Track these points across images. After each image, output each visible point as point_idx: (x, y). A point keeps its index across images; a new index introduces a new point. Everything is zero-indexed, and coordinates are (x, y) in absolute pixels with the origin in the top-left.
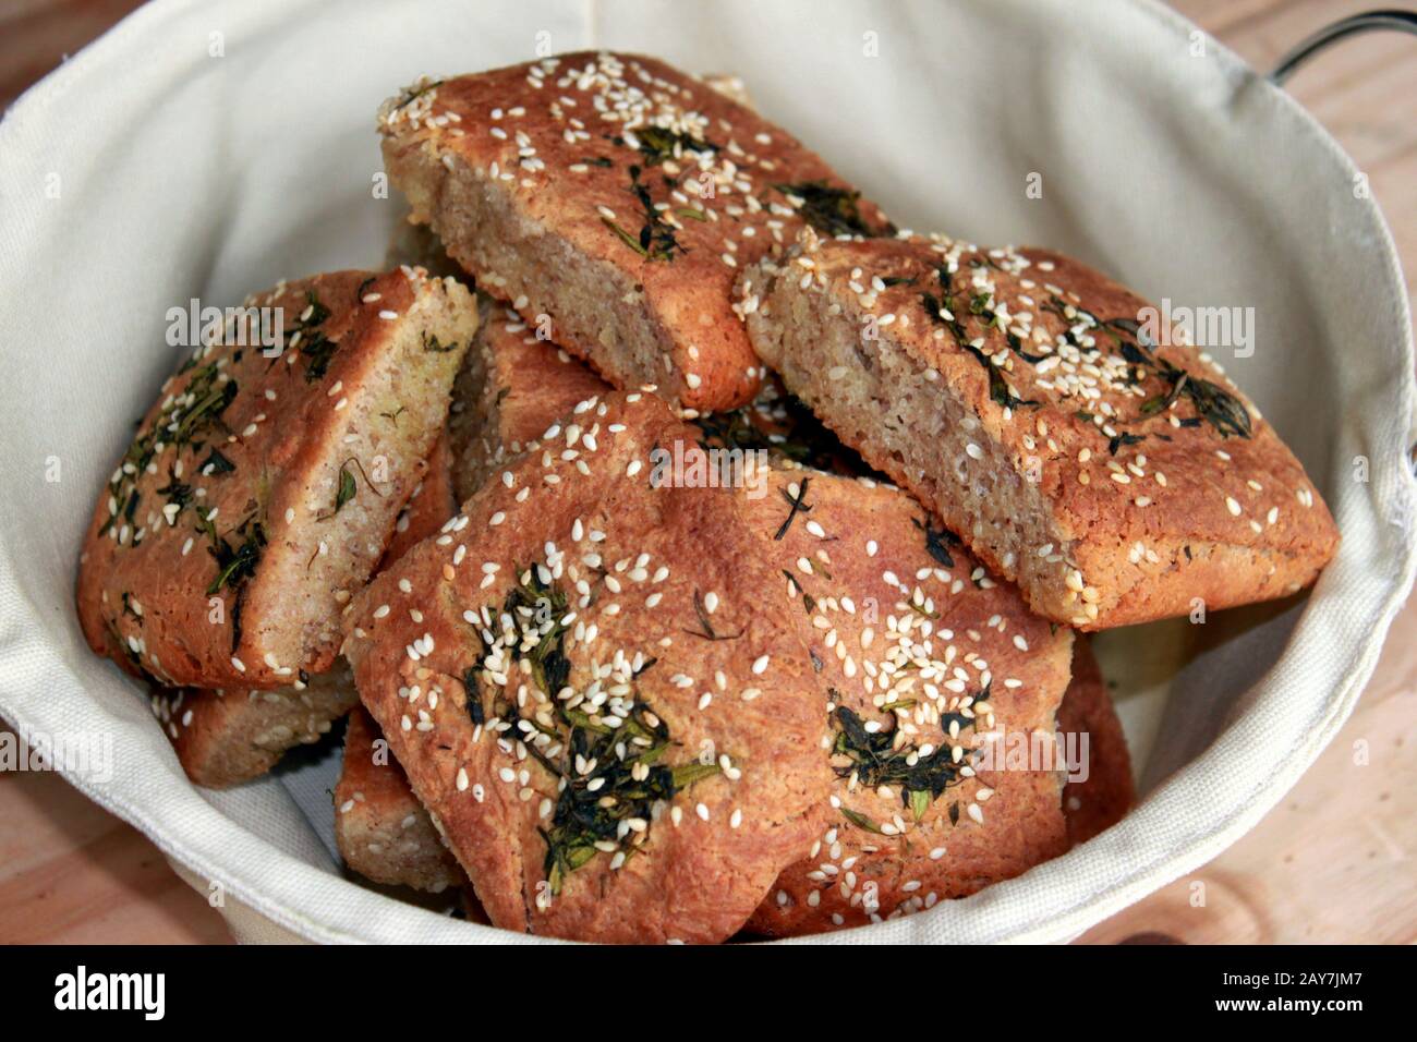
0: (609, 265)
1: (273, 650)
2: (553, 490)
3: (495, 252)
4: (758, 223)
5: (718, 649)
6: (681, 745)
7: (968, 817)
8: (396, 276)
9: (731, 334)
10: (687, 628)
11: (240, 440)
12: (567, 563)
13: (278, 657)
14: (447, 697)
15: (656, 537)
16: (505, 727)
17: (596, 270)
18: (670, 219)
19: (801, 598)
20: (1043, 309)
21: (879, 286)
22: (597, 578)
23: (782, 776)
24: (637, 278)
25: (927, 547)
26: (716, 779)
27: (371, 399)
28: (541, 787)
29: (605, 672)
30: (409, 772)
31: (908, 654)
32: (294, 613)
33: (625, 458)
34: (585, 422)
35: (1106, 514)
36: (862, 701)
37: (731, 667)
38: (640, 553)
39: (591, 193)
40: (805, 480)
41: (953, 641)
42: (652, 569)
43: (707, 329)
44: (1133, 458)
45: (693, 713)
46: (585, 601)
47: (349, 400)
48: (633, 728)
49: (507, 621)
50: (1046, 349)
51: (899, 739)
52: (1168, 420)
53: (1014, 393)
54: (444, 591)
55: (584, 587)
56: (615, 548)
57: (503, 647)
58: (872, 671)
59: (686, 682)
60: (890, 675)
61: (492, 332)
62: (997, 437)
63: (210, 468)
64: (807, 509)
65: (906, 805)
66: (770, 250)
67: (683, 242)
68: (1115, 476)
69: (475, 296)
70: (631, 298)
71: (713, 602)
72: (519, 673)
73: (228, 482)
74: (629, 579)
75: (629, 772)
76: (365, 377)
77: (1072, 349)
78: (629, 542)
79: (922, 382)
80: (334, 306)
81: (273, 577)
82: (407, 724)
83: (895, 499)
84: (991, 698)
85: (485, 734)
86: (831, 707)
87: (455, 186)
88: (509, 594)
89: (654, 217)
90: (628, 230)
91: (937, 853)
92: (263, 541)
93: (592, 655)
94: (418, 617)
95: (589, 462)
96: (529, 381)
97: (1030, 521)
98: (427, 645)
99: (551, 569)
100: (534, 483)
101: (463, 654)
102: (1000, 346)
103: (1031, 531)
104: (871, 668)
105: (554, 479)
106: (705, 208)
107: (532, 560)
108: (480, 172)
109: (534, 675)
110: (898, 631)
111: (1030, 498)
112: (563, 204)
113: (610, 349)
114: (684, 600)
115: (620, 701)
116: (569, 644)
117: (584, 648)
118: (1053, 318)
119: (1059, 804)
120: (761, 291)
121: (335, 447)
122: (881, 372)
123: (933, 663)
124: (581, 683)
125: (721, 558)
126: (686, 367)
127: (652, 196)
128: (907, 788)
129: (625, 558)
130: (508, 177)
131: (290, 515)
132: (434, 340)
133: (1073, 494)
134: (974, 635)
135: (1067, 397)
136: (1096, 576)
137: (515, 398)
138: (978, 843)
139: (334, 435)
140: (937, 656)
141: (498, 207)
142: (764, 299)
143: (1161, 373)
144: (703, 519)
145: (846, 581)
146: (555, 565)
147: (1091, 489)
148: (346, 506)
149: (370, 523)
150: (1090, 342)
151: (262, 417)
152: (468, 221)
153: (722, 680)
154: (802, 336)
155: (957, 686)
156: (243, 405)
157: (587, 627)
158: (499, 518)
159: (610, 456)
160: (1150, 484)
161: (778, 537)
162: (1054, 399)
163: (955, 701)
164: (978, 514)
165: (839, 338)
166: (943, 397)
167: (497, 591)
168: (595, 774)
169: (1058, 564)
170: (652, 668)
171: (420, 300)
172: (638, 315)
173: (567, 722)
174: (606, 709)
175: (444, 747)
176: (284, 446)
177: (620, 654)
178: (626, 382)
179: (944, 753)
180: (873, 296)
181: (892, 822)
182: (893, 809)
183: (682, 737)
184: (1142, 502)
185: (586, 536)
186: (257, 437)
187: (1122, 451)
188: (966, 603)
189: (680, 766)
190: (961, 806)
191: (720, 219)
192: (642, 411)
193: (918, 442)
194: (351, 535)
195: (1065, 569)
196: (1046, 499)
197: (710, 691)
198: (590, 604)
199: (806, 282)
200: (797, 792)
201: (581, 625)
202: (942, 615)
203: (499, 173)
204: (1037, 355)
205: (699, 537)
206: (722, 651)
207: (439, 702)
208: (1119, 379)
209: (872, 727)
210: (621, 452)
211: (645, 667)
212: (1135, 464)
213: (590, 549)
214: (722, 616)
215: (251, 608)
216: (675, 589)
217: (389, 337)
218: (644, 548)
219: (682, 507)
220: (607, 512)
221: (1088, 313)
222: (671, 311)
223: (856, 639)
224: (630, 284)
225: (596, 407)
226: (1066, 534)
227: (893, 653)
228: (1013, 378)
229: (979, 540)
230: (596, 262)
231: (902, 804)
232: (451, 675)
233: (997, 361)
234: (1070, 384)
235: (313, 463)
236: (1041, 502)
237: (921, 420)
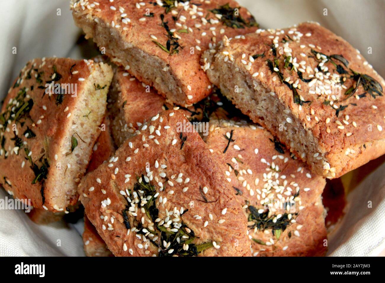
0: (157, 57)
1: (56, 204)
2: (147, 149)
3: (116, 50)
4: (207, 29)
5: (209, 206)
6: (199, 238)
7: (294, 235)
8: (83, 63)
9: (201, 77)
10: (198, 199)
11: (36, 125)
12: (154, 176)
13: (58, 205)
14: (117, 219)
15: (184, 167)
16: (137, 231)
17: (152, 59)
18: (176, 36)
19: (233, 171)
20: (309, 57)
21: (252, 60)
22: (165, 181)
23: (234, 247)
24: (167, 62)
25: (275, 148)
26: (212, 249)
27: (79, 112)
28: (152, 250)
29: (170, 213)
30: (107, 243)
31: (271, 185)
32: (62, 190)
33: (171, 138)
34: (155, 124)
35: (337, 143)
36: (256, 203)
37: (214, 211)
38: (179, 173)
39: (148, 29)
40: (232, 131)
41: (286, 179)
42: (184, 178)
43: (193, 77)
44: (344, 116)
45: (202, 227)
46: (162, 189)
47: (71, 113)
48: (182, 233)
49: (135, 194)
50: (311, 76)
51: (270, 214)
52: (355, 97)
53: (302, 99)
54: (112, 184)
55: (161, 184)
56: (170, 170)
57: (135, 203)
58: (259, 192)
59: (199, 218)
60: (265, 193)
61: (118, 76)
62: (297, 117)
63: (27, 135)
64: (233, 141)
65: (274, 235)
66: (212, 40)
67: (182, 44)
68: (339, 127)
69: (111, 66)
70: (165, 69)
71: (206, 190)
72: (141, 212)
73: (34, 141)
74: (176, 182)
75: (182, 246)
76: (76, 104)
77: (321, 74)
78: (175, 169)
79: (269, 96)
80: (62, 73)
81: (53, 179)
82: (104, 227)
83: (263, 133)
84: (300, 196)
85: (131, 233)
86: (246, 206)
87: (100, 28)
88: (135, 185)
89: (171, 35)
90: (162, 43)
91: (285, 248)
92: (48, 166)
93: (166, 208)
94: (104, 192)
95: (159, 140)
96: (133, 97)
97: (310, 145)
98: (109, 201)
99: (149, 177)
100: (140, 146)
101: (121, 205)
102: (295, 78)
103: (311, 149)
104: (258, 191)
105: (147, 145)
106: (188, 27)
107: (142, 173)
108: (108, 24)
109: (146, 213)
110: (267, 178)
111: (310, 138)
112: (138, 36)
113: (160, 84)
114: (196, 189)
115: (177, 224)
116: (158, 204)
117: (163, 205)
118: (312, 60)
119: (324, 225)
120: (211, 61)
121: (69, 131)
122: (255, 91)
123: (280, 187)
124: (163, 216)
125: (207, 174)
126: (187, 92)
127: (169, 26)
128: (273, 229)
129: (174, 174)
130: (118, 26)
131: (56, 157)
132: (98, 86)
133: (325, 137)
134: (293, 176)
135: (320, 96)
136: (334, 163)
137: (129, 104)
138: (298, 243)
139: (68, 127)
140: (281, 184)
141: (116, 37)
142: (212, 64)
143: (351, 77)
144: (200, 161)
145: (248, 163)
146: (150, 176)
147: (331, 134)
148: (75, 149)
149: (84, 153)
150: (326, 69)
151: (42, 117)
152: (106, 40)
153: (211, 216)
154: (226, 77)
155: (288, 193)
156: (36, 110)
157: (163, 198)
158: (129, 159)
159: (166, 137)
160: (351, 127)
161: (224, 152)
162: (315, 98)
163: (288, 198)
164: (292, 140)
165: (239, 79)
166: (277, 102)
167: (131, 184)
168: (171, 247)
169: (321, 161)
170: (187, 212)
171: (92, 73)
172: (169, 74)
173: (159, 230)
174: (172, 226)
175: (117, 236)
176: (51, 130)
177: (176, 208)
178: (166, 95)
179: (285, 216)
180: (250, 64)
181: (269, 241)
182: (269, 237)
183: (199, 235)
184: (348, 134)
185: (160, 166)
186: (42, 124)
187: (340, 114)
188: (289, 165)
189: (199, 244)
190: (292, 232)
191: (193, 31)
192: (175, 119)
193: (269, 115)
194: (78, 159)
195: (323, 161)
196: (315, 139)
197: (208, 220)
198: (163, 190)
199: (226, 59)
200: (240, 252)
201: (161, 198)
202: (282, 170)
203: (115, 25)
204: (308, 79)
205: (199, 167)
206: (211, 206)
207: (114, 221)
208: (338, 83)
209: (261, 211)
210: (169, 136)
211: (184, 212)
212: (345, 120)
213: (162, 171)
214: (209, 194)
215: (47, 190)
216: (192, 186)
217: (83, 88)
218: (180, 171)
219: (192, 156)
220: (166, 158)
221: (324, 55)
222: (180, 73)
223: (253, 183)
224: (164, 64)
225: (159, 118)
226: (324, 151)
227: (266, 185)
228: (301, 91)
229: (292, 148)
230: (152, 56)
231: (272, 235)
232: (118, 212)
233: (295, 86)
234: (321, 90)
235: (62, 137)
236: (314, 140)
237: (270, 107)
